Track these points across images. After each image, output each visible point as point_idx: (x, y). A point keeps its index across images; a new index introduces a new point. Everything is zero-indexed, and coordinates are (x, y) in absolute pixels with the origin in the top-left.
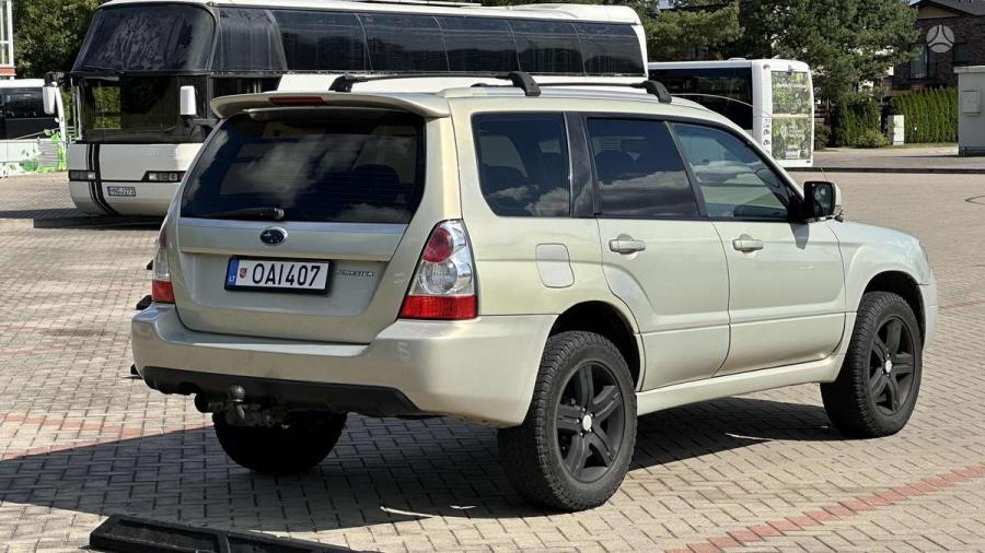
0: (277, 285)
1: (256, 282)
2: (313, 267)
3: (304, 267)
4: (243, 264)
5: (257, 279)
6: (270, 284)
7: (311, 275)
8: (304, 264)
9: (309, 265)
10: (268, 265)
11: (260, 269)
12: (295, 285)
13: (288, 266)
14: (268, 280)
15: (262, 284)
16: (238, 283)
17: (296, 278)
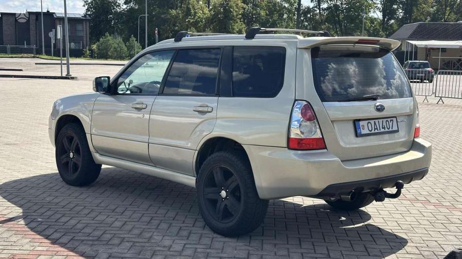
0: (379, 131)
1: (370, 131)
2: (391, 120)
3: (387, 121)
4: (361, 123)
5: (370, 129)
6: (376, 131)
7: (391, 124)
8: (387, 119)
9: (389, 120)
10: (372, 122)
11: (369, 124)
12: (387, 130)
13: (381, 121)
14: (375, 129)
15: (373, 131)
16: (362, 133)
17: (386, 126)
